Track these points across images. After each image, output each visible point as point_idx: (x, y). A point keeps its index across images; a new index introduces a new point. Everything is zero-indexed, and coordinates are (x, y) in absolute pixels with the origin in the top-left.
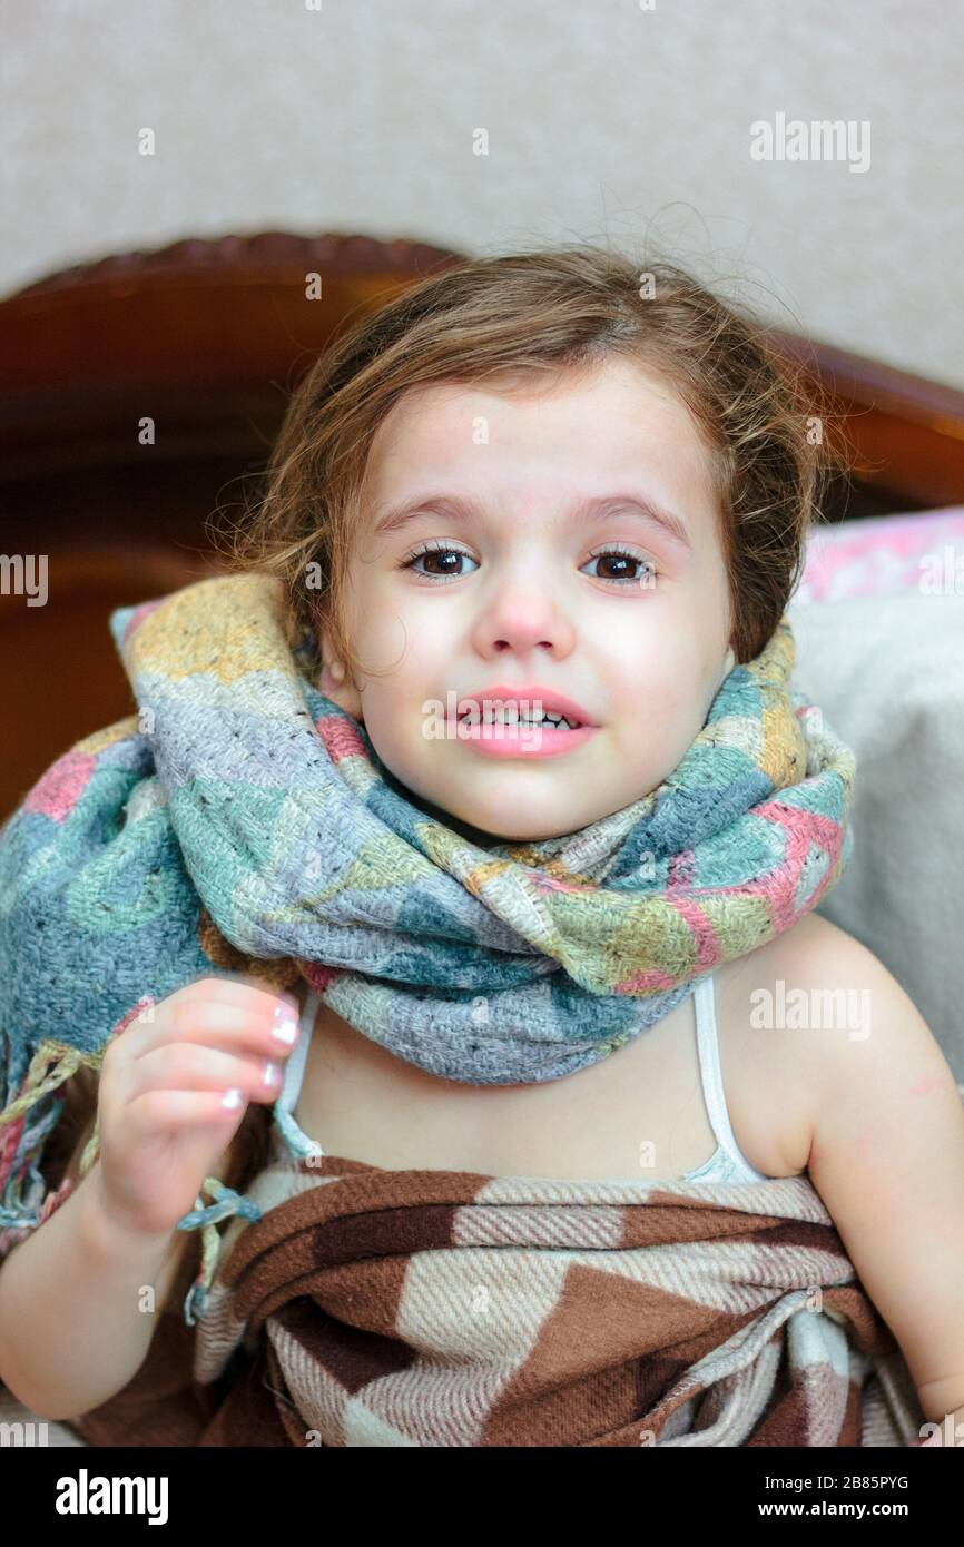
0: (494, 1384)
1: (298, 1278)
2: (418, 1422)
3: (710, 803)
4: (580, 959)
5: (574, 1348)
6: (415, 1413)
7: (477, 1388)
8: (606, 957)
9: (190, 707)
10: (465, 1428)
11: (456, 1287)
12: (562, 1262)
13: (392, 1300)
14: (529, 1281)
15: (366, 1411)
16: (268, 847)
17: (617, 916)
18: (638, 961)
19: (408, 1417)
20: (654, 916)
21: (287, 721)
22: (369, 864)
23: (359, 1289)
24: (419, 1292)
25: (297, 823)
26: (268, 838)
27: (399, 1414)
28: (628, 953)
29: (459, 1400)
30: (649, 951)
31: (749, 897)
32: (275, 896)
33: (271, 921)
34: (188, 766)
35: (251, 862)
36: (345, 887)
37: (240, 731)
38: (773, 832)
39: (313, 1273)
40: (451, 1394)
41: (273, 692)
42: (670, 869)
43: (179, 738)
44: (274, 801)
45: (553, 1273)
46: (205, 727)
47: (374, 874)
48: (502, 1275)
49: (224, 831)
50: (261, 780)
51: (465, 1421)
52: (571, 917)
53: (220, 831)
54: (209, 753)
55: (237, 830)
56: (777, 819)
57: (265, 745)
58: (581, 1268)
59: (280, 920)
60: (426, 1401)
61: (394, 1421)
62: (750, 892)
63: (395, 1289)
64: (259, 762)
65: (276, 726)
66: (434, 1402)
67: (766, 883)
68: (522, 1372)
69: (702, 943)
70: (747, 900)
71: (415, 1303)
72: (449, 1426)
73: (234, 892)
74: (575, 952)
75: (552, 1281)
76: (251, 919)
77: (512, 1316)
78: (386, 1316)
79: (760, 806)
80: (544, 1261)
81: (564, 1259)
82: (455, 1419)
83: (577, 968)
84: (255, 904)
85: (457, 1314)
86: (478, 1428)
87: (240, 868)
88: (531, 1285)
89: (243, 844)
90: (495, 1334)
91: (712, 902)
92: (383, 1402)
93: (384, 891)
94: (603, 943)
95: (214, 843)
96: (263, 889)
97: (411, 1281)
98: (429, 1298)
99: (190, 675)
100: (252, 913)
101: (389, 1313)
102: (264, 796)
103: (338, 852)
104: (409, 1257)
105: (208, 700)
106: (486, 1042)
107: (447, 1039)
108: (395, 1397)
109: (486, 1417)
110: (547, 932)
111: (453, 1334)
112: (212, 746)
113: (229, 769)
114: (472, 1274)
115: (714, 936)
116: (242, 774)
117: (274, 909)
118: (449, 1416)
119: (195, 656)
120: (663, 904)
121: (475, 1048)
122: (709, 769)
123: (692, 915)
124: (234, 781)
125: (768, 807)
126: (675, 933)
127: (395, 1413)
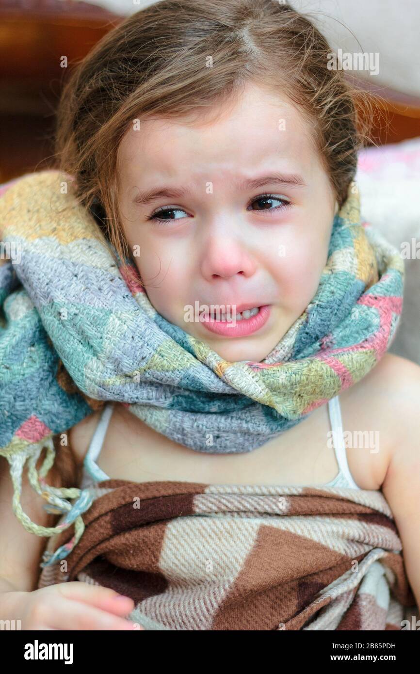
0: (220, 593)
1: (102, 542)
2: (175, 618)
3: (336, 307)
4: (281, 403)
5: (265, 571)
6: (173, 614)
7: (209, 595)
8: (295, 398)
9: (44, 257)
10: (203, 619)
11: (195, 540)
12: (256, 524)
13: (157, 549)
14: (237, 534)
15: (143, 616)
16: (102, 343)
17: (297, 376)
18: (312, 396)
19: (169, 616)
20: (316, 371)
21: (106, 270)
22: (162, 357)
23: (137, 545)
24: (172, 543)
25: (119, 330)
26: (101, 338)
27: (163, 615)
28: (307, 393)
29: (200, 603)
30: (317, 390)
31: (364, 350)
32: (109, 371)
33: (108, 385)
34: (49, 294)
35: (92, 351)
36: (149, 368)
37: (77, 274)
38: (371, 312)
39: (111, 537)
40: (194, 601)
41: (96, 253)
42: (320, 345)
43: (41, 276)
44: (104, 316)
45: (250, 529)
46: (56, 270)
47: (165, 362)
48: (221, 532)
49: (73, 333)
50: (94, 304)
51: (204, 615)
52: (273, 381)
53: (71, 332)
54: (60, 287)
55: (82, 332)
56: (373, 305)
57: (95, 283)
58: (267, 527)
59: (113, 385)
60: (179, 606)
61: (160, 619)
62: (365, 348)
63: (159, 543)
64: (92, 293)
65: (101, 274)
66: (184, 606)
67: (372, 341)
68: (236, 584)
69: (344, 379)
70: (364, 352)
71: (171, 549)
72: (194, 619)
73: (84, 369)
74: (278, 400)
75: (250, 534)
76: (96, 384)
77: (228, 554)
78: (153, 558)
79: (362, 298)
80: (245, 524)
81: (257, 522)
82: (198, 614)
83: (281, 408)
84: (98, 376)
85: (196, 554)
86: (210, 620)
87: (86, 355)
88: (238, 537)
89: (86, 341)
90: (219, 564)
91: (346, 357)
92: (153, 610)
93: (171, 372)
94: (293, 391)
95: (69, 340)
96: (101, 367)
97: (168, 538)
98: (179, 546)
99: (40, 237)
100: (96, 381)
101: (155, 557)
102: (97, 313)
103: (144, 348)
104: (165, 524)
105: (55, 253)
106: (224, 435)
107: (203, 432)
108: (160, 606)
109: (216, 612)
110: (263, 392)
111: (193, 565)
112: (62, 282)
113: (74, 296)
114: (203, 532)
115: (349, 374)
116: (82, 299)
117: (109, 378)
118: (194, 613)
119: (40, 226)
120: (320, 363)
121: (218, 437)
122: (332, 288)
123: (336, 366)
124: (78, 304)
125: (366, 299)
126: (329, 377)
127: (161, 614)
